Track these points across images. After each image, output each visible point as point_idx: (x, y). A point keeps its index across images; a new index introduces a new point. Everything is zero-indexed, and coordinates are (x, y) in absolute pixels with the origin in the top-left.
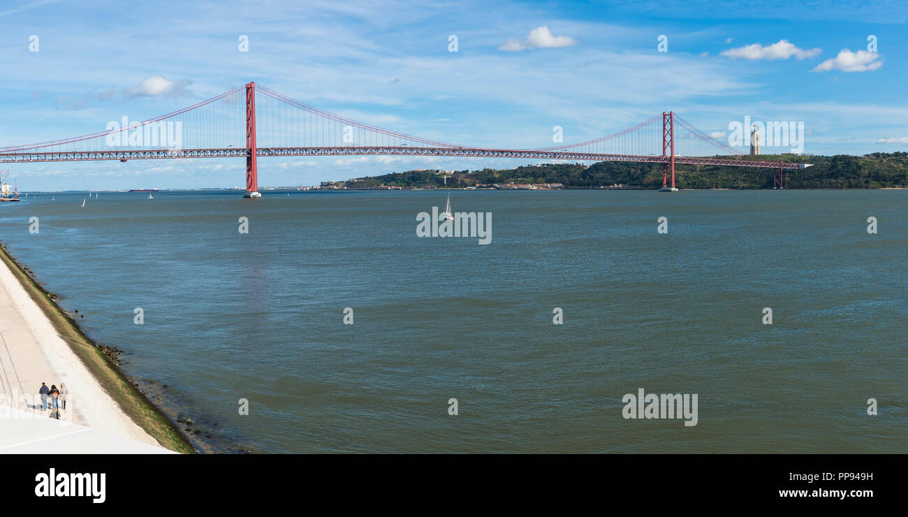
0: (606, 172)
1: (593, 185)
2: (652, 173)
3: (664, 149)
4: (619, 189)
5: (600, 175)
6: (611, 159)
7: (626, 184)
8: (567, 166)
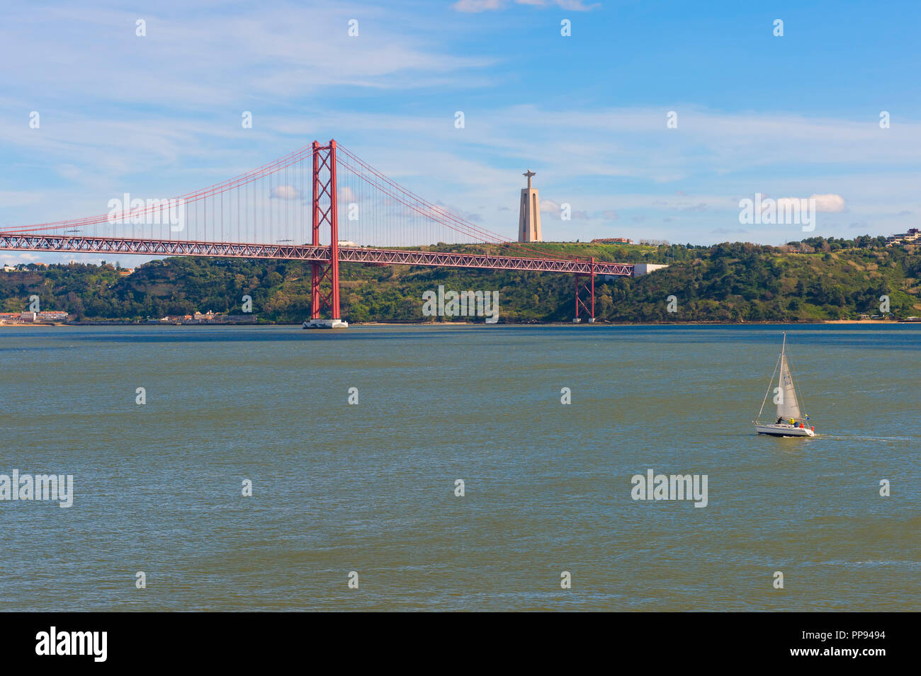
0: (174, 283)
1: (144, 314)
2: (287, 284)
3: (315, 228)
4: (206, 323)
5: (161, 289)
6: (187, 251)
7: (222, 310)
8: (81, 269)
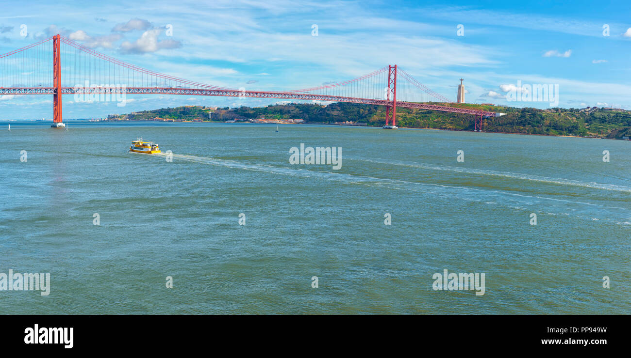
0: (340, 111)
1: (329, 121)
2: (377, 113)
4: (350, 125)
5: (335, 113)
6: (345, 101)
7: (355, 121)
8: (308, 105)
